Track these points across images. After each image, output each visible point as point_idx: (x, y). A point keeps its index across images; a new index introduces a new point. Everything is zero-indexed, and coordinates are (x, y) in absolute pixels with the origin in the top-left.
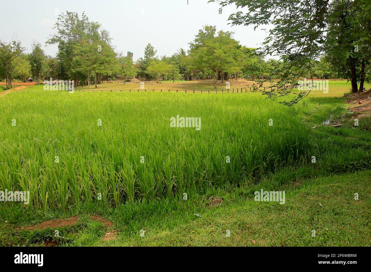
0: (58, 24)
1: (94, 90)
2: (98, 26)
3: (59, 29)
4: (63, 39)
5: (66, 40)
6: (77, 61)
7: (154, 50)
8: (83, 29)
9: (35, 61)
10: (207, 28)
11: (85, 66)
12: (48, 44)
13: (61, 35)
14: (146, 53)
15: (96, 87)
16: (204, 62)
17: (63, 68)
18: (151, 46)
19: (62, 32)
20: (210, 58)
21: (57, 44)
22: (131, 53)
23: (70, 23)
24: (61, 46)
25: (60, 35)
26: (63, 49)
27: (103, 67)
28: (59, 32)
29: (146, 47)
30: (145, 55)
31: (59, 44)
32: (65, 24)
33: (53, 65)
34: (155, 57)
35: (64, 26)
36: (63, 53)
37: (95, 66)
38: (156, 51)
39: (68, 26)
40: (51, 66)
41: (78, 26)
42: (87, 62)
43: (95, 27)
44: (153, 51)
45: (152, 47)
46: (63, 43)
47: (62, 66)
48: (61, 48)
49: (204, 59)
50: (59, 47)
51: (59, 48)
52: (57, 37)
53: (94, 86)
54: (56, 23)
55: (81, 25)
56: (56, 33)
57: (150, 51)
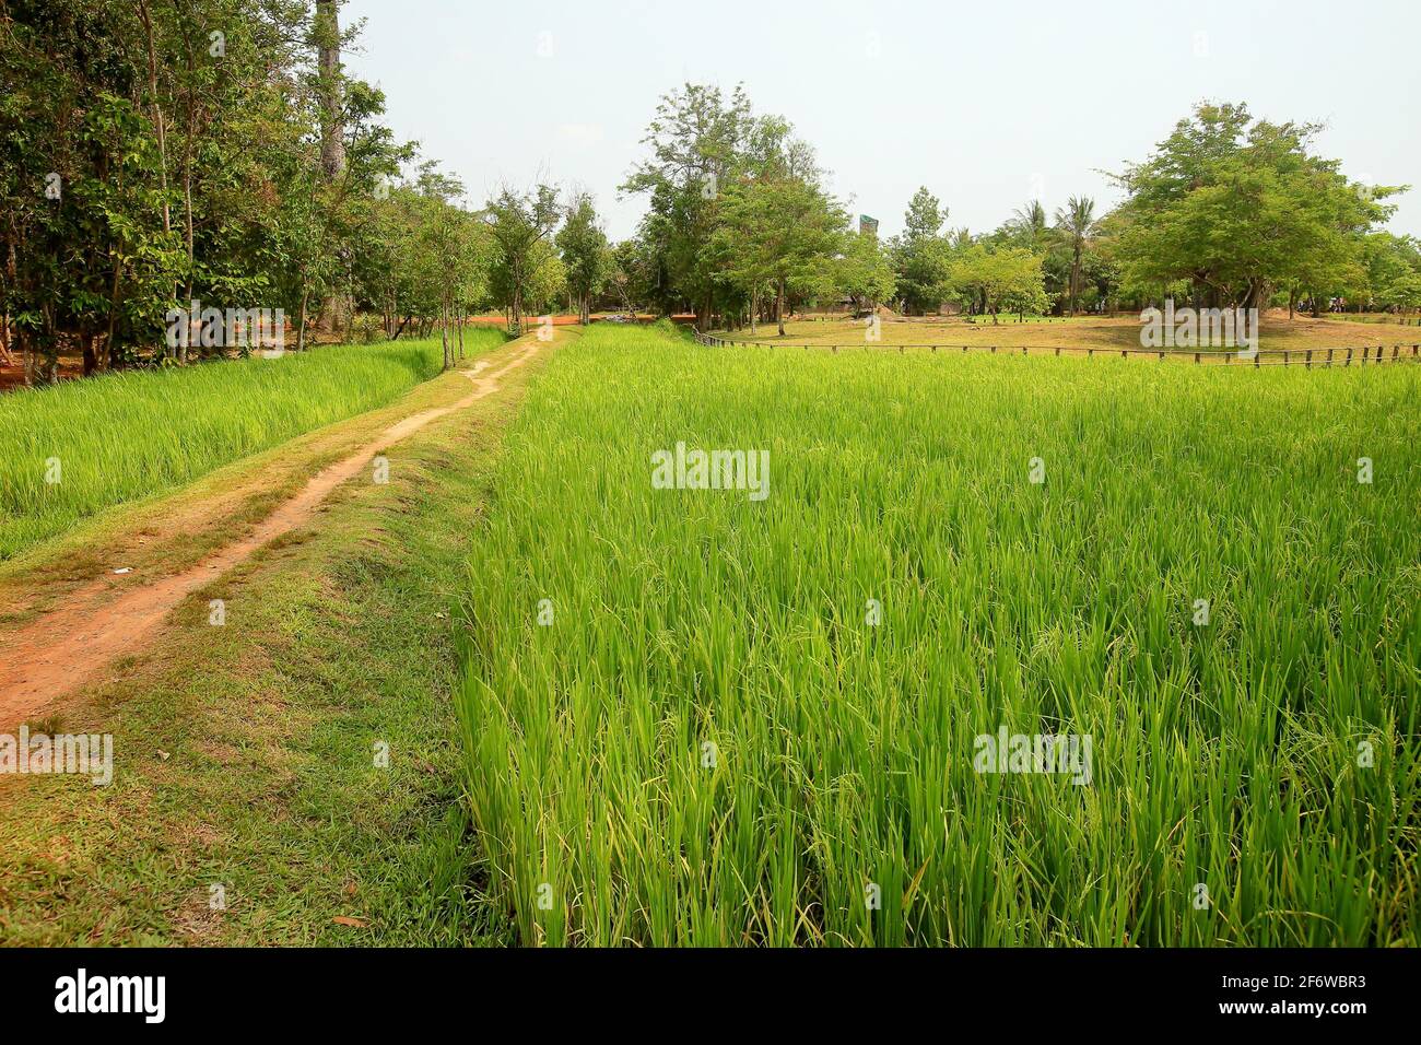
0: (657, 128)
1: (773, 343)
2: (784, 130)
3: (656, 144)
4: (668, 175)
5: (678, 180)
6: (721, 246)
7: (940, 208)
8: (733, 140)
9: (579, 250)
10: (1208, 116)
11: (753, 263)
12: (624, 194)
13: (664, 164)
14: (909, 221)
15: (782, 332)
16: (1213, 243)
17: (664, 272)
18: (930, 197)
19: (667, 154)
20: (1243, 228)
21: (650, 193)
22: (871, 219)
23: (694, 123)
24: (660, 198)
25: (659, 164)
26: (667, 208)
27: (811, 266)
28: (657, 155)
29: (912, 201)
30: (908, 228)
31: (653, 194)
32: (678, 126)
33: (628, 262)
34: (941, 233)
35: (677, 134)
36: (663, 222)
37: (783, 261)
38: (946, 214)
39: (684, 132)
40: (626, 265)
41: (720, 130)
42: (756, 249)
43: (773, 132)
44: (935, 213)
45: (932, 200)
46: (665, 189)
47: (661, 263)
48: (659, 205)
49: (1215, 233)
50: (654, 202)
51: (653, 205)
52: (651, 168)
53: (773, 329)
54: (652, 124)
55: (726, 128)
56: (649, 157)
57: (924, 214)
